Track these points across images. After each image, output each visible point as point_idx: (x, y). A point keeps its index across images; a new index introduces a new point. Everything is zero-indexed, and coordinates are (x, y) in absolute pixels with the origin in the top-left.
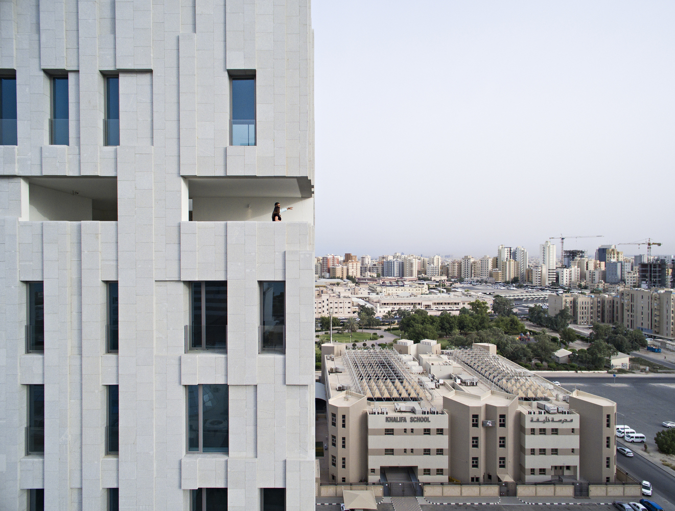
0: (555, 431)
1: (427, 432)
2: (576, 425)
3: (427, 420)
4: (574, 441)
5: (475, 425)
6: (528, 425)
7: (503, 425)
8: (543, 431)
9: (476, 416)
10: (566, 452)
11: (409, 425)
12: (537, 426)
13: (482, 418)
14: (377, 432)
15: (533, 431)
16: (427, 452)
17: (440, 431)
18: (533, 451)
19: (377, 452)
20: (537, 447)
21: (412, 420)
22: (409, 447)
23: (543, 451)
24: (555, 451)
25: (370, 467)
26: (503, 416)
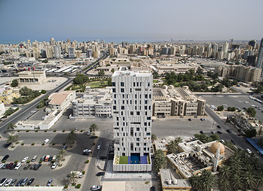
0: (193, 106)
1: (167, 106)
2: (197, 105)
3: (167, 104)
4: (196, 108)
5: (177, 105)
6: (187, 105)
7: (182, 105)
8: (190, 106)
9: (177, 104)
10: (194, 110)
11: (163, 105)
12: (189, 105)
13: (178, 104)
14: (156, 106)
15: (188, 106)
16: (167, 110)
17: (169, 106)
18: (188, 110)
19: (156, 110)
20: (189, 109)
21: (164, 104)
22: (163, 109)
23: (190, 110)
24: (192, 110)
25: (155, 113)
26: (182, 103)
